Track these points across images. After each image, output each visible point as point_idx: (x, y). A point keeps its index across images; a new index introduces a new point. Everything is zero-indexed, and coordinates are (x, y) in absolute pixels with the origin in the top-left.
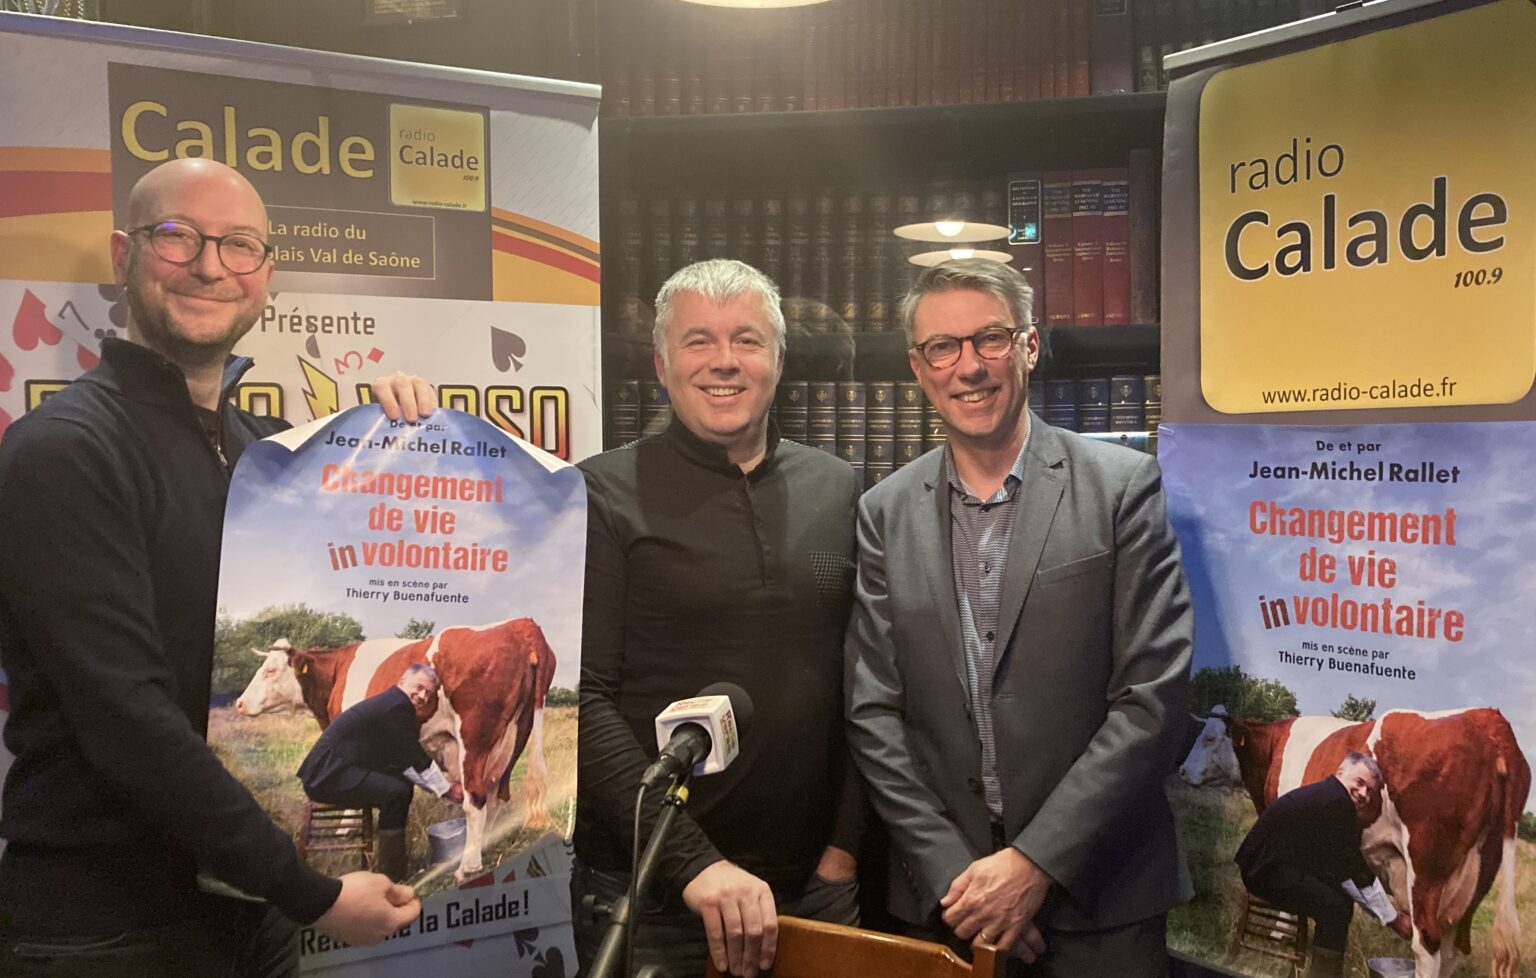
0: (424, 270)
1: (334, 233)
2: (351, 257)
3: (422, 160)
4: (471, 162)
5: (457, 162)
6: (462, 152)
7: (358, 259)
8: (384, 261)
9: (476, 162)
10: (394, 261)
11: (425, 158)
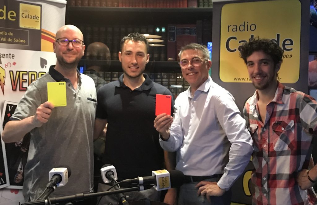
0: (26, 43)
1: (6, 34)
2: (10, 40)
3: (26, 17)
4: (37, 18)
5: (34, 18)
6: (35, 15)
7: (11, 40)
8: (17, 41)
9: (38, 18)
10: (20, 41)
11: (27, 16)
